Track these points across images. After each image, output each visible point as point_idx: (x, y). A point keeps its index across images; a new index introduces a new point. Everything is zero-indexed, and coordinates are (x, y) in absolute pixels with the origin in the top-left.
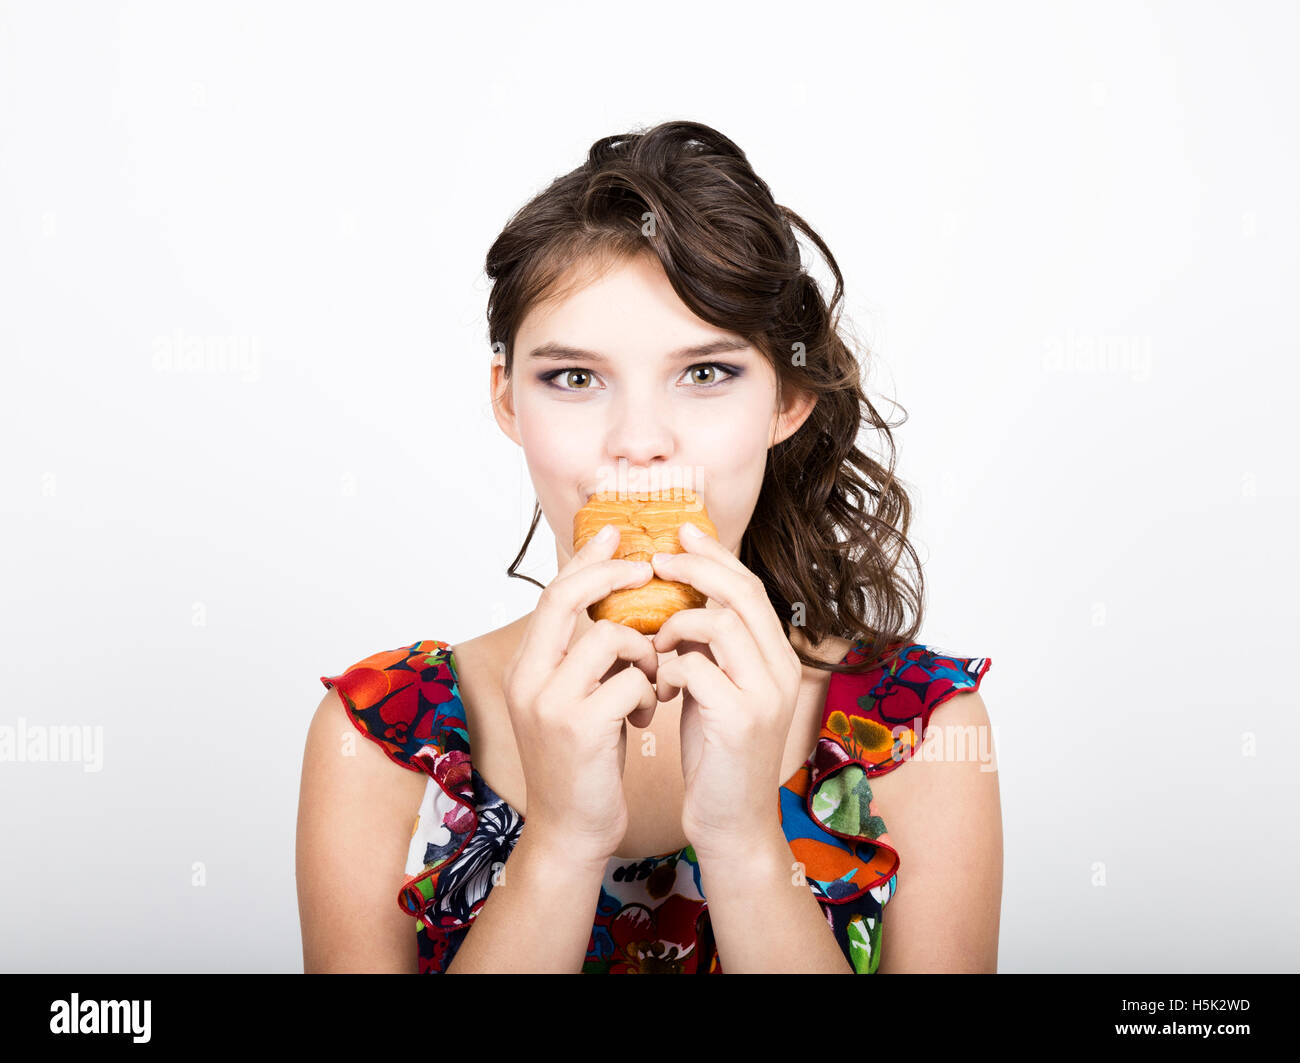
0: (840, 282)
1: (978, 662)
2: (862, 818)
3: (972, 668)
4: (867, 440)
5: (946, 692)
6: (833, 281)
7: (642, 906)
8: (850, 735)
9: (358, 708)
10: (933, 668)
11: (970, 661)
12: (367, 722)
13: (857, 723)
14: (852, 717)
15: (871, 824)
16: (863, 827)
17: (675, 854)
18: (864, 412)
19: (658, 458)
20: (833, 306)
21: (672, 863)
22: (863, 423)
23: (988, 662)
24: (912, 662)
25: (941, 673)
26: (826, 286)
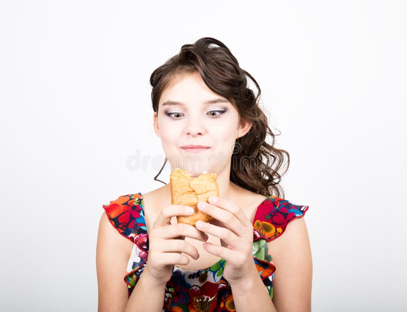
0: (260, 91)
1: (304, 207)
2: (265, 255)
3: (302, 209)
4: (268, 140)
5: (293, 217)
6: (258, 91)
7: (197, 286)
8: (261, 228)
9: (112, 218)
10: (289, 208)
11: (302, 206)
12: (114, 222)
13: (264, 224)
14: (262, 222)
15: (268, 257)
16: (265, 259)
17: (207, 269)
18: (268, 130)
19: (200, 134)
20: (257, 98)
21: (206, 272)
22: (267, 134)
23: (308, 207)
24: (283, 206)
25: (292, 210)
26: (255, 92)
